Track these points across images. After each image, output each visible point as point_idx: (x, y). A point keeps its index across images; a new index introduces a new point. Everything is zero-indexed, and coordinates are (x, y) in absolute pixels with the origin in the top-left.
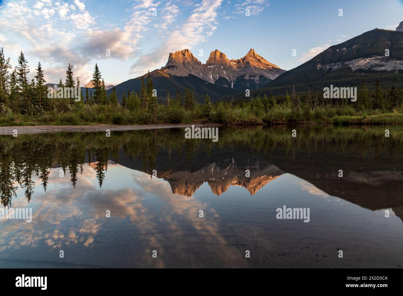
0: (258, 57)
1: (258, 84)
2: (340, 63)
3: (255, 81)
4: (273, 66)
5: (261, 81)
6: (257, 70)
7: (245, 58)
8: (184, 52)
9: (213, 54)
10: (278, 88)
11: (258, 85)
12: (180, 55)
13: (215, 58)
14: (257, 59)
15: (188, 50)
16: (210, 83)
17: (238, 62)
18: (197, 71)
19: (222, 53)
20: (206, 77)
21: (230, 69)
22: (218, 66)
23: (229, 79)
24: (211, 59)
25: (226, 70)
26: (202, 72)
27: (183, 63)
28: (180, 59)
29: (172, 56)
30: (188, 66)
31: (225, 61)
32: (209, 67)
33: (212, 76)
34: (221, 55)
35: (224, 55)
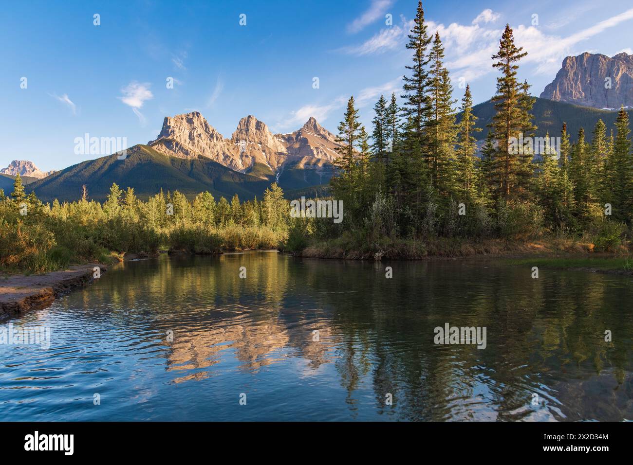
0: (322, 132)
1: (322, 177)
3: (317, 172)
5: (326, 172)
6: (320, 153)
7: (299, 133)
8: (191, 116)
9: (245, 122)
11: (321, 179)
12: (184, 121)
13: (247, 130)
14: (320, 135)
15: (198, 114)
16: (237, 173)
17: (288, 139)
18: (216, 151)
19: (261, 122)
20: (231, 162)
21: (274, 150)
22: (253, 144)
23: (272, 166)
24: (240, 131)
25: (267, 151)
26: (224, 154)
27: (189, 136)
28: (183, 129)
29: (170, 123)
30: (198, 141)
31: (266, 136)
32: (236, 144)
33: (242, 160)
34: (259, 125)
35: (263, 126)
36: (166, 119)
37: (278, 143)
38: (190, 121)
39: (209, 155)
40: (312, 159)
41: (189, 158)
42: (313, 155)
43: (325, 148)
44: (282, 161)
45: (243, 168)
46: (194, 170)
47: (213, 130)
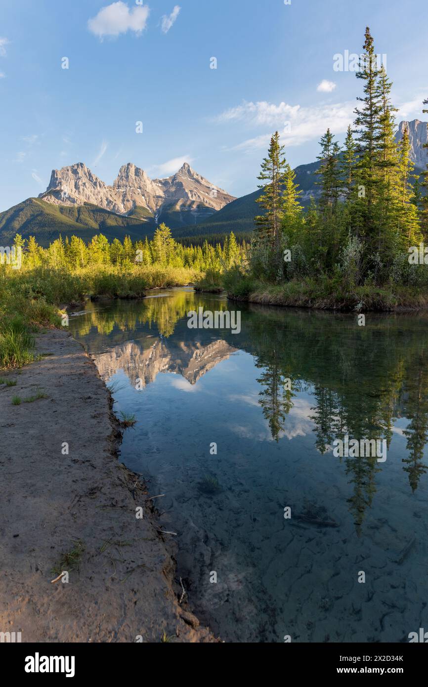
0: (195, 176)
1: (197, 217)
2: (312, 191)
3: (192, 213)
4: (219, 190)
5: (200, 212)
6: (194, 196)
7: (175, 177)
8: (76, 167)
9: (125, 169)
10: (224, 223)
11: (196, 219)
12: (70, 172)
13: (127, 177)
14: (194, 179)
15: (82, 164)
16: (119, 216)
17: (165, 183)
18: (99, 197)
19: (139, 169)
20: (114, 206)
21: (152, 193)
22: (133, 190)
23: (151, 209)
24: (121, 178)
25: (146, 195)
26: (107, 199)
27: (75, 186)
28: (69, 179)
29: (57, 175)
30: (83, 190)
31: (145, 182)
32: (118, 190)
33: (124, 205)
34: (138, 172)
35: (142, 172)
36: (54, 172)
37: (155, 187)
38: (75, 172)
39: (94, 201)
40: (187, 201)
41: (76, 205)
42: (188, 198)
43: (198, 191)
44: (160, 203)
45: (125, 212)
46: (81, 216)
47: (96, 179)
